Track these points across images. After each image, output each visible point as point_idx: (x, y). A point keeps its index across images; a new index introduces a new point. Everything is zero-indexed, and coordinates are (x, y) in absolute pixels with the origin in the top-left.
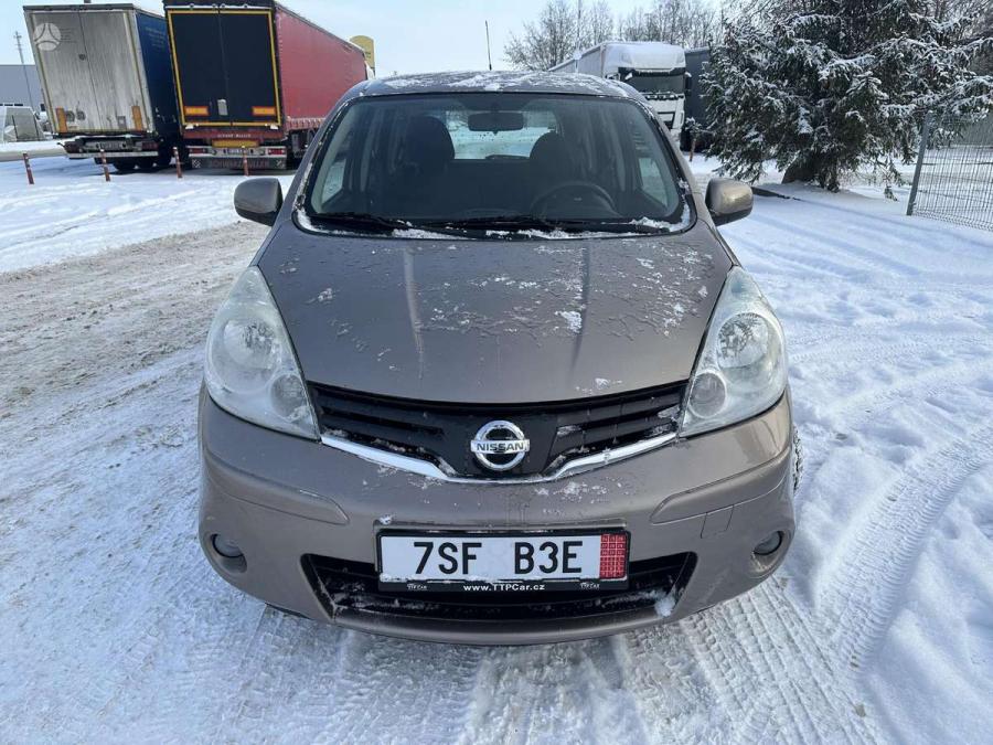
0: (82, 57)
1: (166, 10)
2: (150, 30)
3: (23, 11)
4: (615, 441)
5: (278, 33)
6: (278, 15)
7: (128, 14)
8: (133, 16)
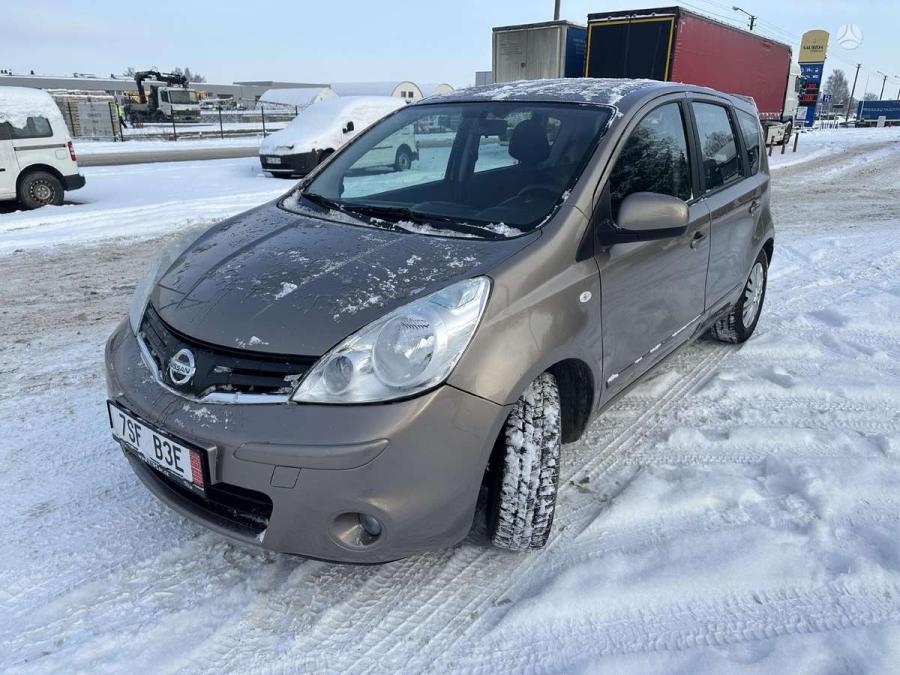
0: (523, 65)
1: (589, 23)
2: (577, 40)
3: (492, 31)
4: (251, 389)
5: (678, 36)
6: (680, 20)
7: (561, 29)
8: (565, 29)
